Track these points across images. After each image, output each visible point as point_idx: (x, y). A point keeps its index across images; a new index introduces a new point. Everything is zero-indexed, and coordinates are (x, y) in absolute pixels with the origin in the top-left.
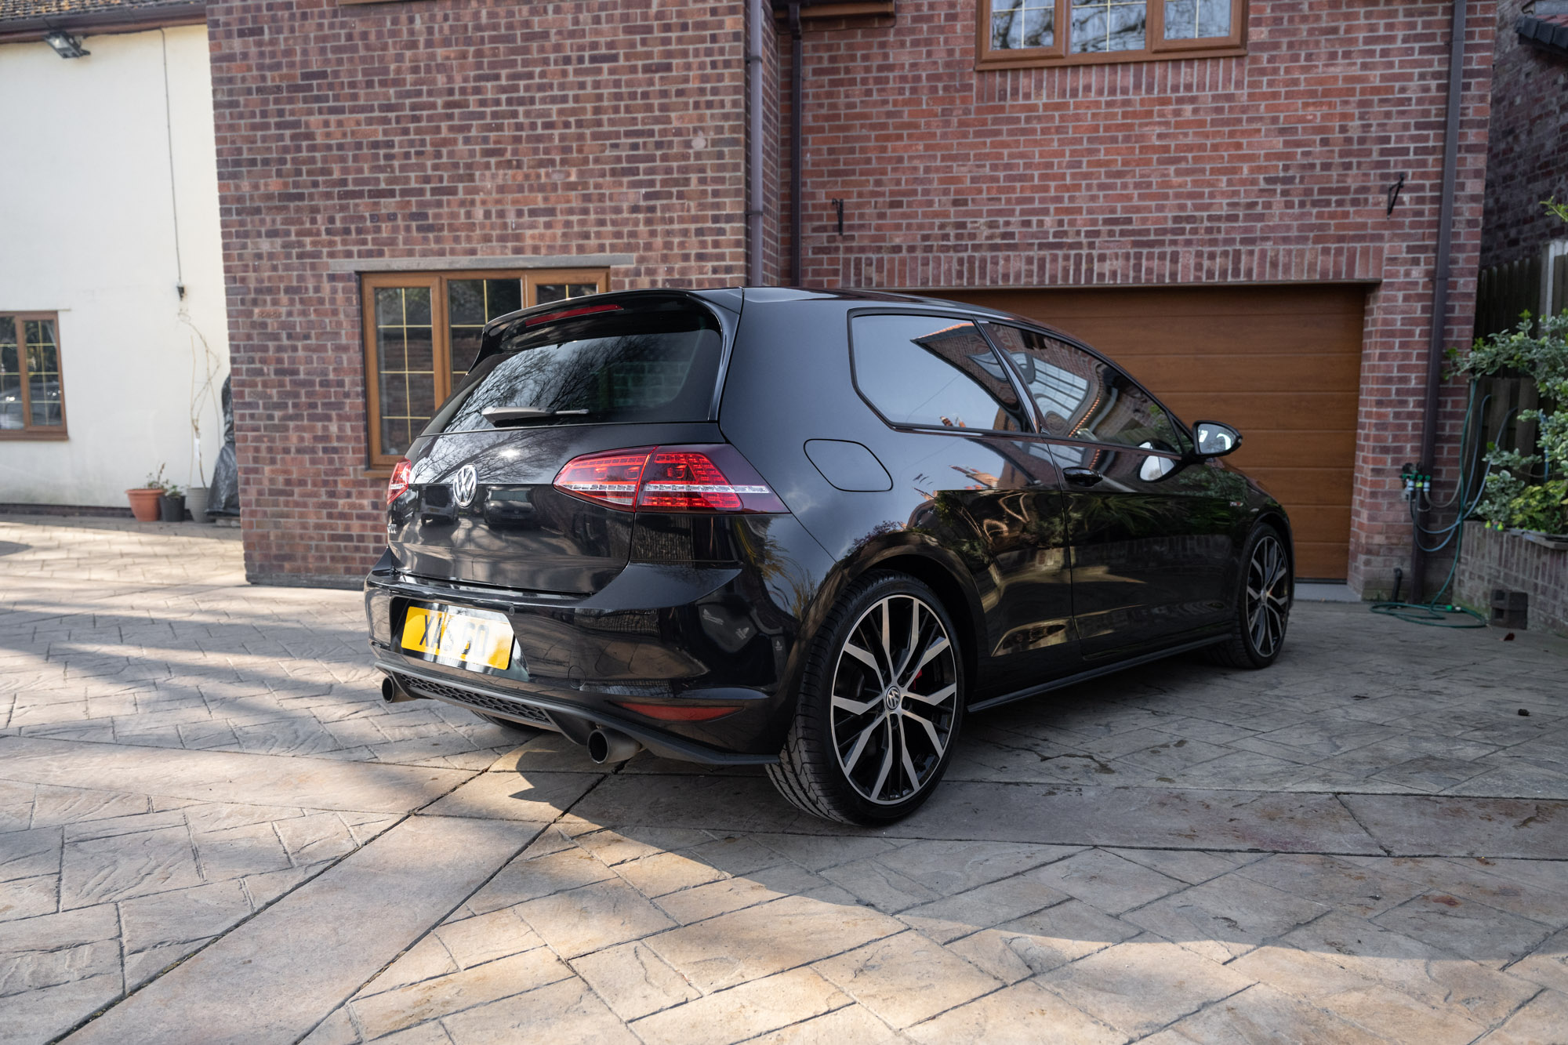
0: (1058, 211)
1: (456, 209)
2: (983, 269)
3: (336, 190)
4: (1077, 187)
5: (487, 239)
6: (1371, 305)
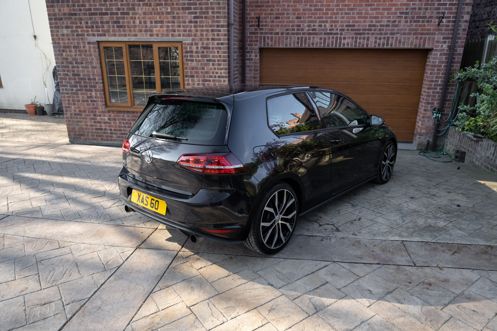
0: (331, 22)
1: (129, 20)
2: (305, 41)
3: (88, 12)
4: (338, 14)
5: (140, 31)
6: (429, 56)
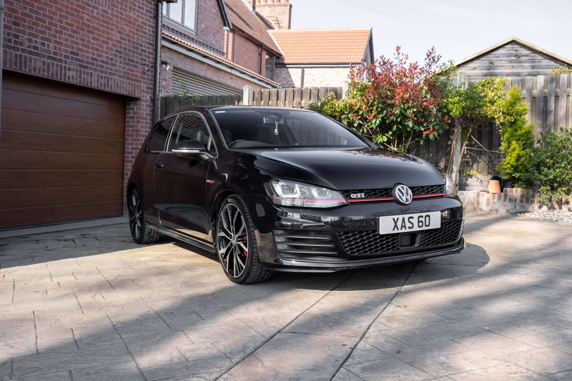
0: (55, 42)
4: (61, 33)
6: (132, 106)
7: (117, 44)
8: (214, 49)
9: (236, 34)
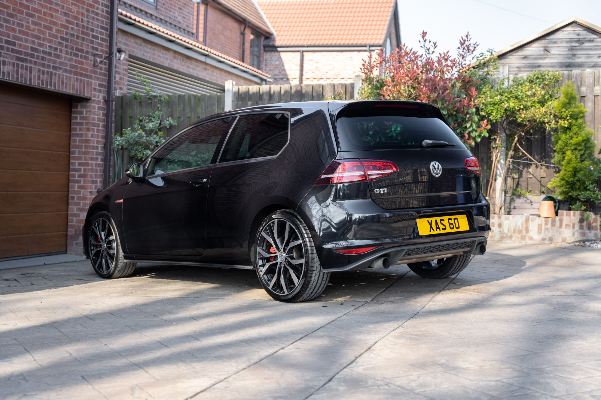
6: (79, 109)
7: (63, 29)
8: (180, 28)
9: (209, 7)
